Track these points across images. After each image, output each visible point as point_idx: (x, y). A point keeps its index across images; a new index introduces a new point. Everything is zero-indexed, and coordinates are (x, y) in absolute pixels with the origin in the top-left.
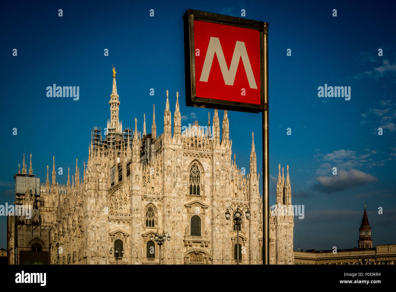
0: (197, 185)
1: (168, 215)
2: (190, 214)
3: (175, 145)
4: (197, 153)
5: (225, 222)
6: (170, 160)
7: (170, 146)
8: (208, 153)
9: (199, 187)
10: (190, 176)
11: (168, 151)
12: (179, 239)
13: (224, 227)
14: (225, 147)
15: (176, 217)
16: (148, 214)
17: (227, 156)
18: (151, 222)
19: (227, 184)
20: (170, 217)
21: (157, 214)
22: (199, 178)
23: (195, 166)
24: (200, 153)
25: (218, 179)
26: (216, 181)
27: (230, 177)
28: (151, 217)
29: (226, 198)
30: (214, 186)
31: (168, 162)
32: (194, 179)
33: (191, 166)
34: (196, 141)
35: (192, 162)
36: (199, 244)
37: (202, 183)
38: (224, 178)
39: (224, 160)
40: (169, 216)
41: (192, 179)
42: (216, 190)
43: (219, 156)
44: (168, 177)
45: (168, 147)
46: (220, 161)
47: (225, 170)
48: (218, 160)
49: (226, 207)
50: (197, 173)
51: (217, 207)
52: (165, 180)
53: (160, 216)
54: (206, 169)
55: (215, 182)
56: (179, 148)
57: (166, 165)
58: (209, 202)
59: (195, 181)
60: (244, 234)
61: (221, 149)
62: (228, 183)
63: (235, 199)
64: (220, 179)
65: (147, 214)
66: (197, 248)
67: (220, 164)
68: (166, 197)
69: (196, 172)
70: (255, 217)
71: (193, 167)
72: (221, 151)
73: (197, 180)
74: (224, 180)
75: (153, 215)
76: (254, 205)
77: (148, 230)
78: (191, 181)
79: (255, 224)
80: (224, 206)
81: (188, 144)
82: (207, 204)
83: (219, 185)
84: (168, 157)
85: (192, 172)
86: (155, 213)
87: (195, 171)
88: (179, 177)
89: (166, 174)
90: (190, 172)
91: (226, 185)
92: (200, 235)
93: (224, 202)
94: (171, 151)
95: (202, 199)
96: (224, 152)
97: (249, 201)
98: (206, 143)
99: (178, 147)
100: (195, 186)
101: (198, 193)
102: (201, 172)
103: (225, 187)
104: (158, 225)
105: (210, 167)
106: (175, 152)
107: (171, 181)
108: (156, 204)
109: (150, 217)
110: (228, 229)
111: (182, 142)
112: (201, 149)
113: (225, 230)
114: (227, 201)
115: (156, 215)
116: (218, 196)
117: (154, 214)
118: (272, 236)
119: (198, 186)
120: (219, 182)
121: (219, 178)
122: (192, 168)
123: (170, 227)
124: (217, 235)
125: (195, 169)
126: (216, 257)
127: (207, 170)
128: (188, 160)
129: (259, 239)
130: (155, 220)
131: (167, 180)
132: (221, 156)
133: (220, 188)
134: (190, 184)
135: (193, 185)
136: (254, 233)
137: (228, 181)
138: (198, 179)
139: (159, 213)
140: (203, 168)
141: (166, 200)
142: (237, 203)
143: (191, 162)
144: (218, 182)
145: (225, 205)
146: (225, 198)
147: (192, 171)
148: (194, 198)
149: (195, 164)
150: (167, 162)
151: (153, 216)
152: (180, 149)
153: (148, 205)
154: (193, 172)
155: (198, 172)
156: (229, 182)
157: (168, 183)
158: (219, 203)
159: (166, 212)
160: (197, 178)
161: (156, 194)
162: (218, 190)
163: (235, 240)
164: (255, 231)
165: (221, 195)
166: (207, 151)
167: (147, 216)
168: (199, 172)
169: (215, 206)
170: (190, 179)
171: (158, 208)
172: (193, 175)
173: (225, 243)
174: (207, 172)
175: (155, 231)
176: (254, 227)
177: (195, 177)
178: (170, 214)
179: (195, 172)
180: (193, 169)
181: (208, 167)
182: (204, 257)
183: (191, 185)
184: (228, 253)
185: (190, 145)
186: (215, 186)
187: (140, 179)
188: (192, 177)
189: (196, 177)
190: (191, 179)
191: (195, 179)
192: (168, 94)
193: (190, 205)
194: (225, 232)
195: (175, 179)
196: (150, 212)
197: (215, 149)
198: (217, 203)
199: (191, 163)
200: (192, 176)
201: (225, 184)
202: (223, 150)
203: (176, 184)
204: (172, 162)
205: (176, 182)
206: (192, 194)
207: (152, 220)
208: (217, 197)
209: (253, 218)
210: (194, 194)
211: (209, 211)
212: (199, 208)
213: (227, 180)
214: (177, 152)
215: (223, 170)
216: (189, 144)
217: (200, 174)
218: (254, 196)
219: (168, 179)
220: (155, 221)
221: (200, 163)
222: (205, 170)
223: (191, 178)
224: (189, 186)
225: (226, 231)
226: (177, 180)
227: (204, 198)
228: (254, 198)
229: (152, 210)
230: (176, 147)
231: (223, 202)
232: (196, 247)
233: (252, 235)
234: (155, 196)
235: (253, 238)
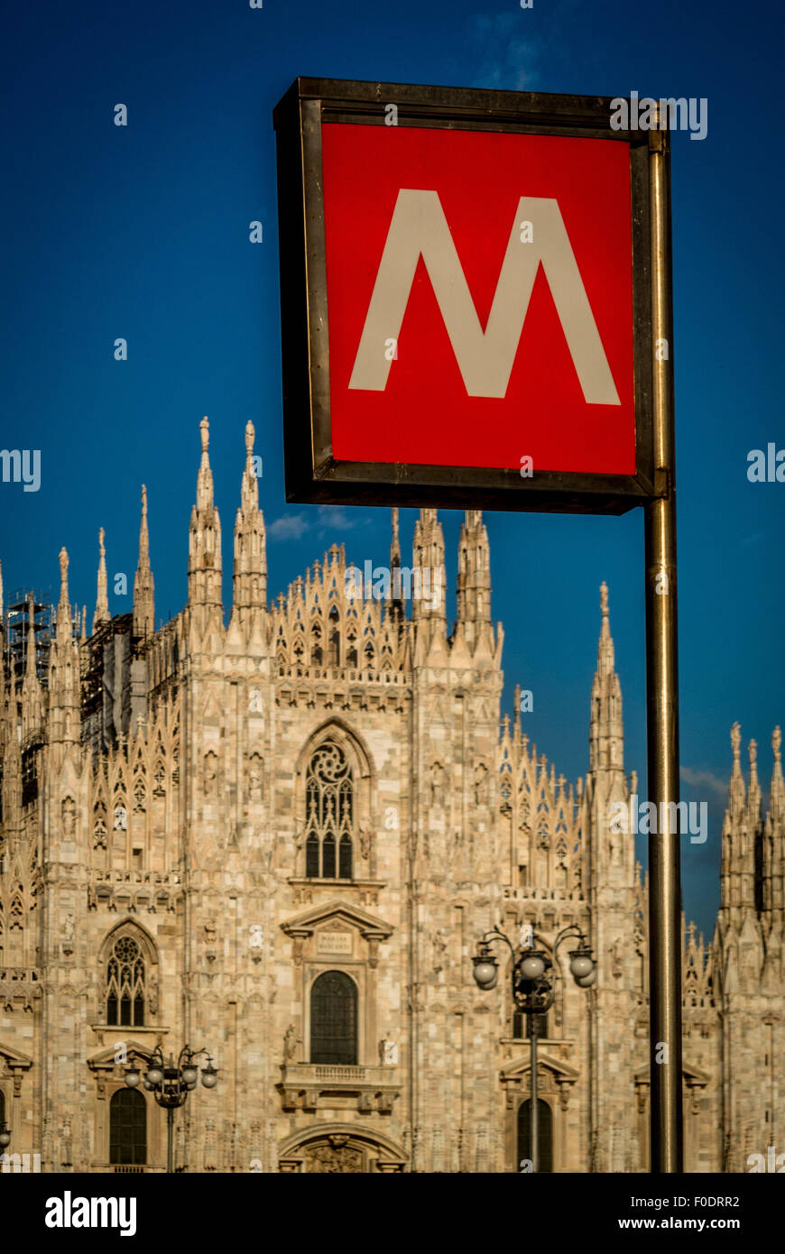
0: (338, 834)
1: (206, 971)
2: (307, 965)
3: (240, 657)
4: (339, 691)
5: (471, 1001)
6: (217, 725)
7: (217, 665)
8: (392, 689)
9: (350, 842)
10: (309, 795)
11: (205, 688)
12: (257, 1081)
13: (466, 1022)
14: (472, 656)
15: (241, 981)
16: (116, 968)
17: (482, 699)
18: (129, 1003)
19: (482, 827)
20: (218, 981)
21: (159, 970)
22: (350, 802)
23: (330, 750)
24: (351, 690)
25: (437, 805)
26: (426, 813)
27: (493, 794)
28: (129, 981)
29: (476, 888)
30: (421, 838)
31: (207, 736)
32: (325, 809)
33: (312, 747)
34: (335, 637)
35: (317, 731)
36: (352, 1102)
37: (365, 825)
38: (468, 798)
39: (466, 714)
40: (210, 977)
41: (317, 809)
42: (427, 853)
43: (442, 697)
44: (208, 802)
45: (207, 667)
46: (447, 720)
47: (472, 762)
48: (439, 719)
49: (475, 929)
50: (340, 781)
51: (433, 930)
52: (195, 816)
53: (170, 976)
54: (380, 759)
55: (426, 820)
56: (258, 670)
57: (199, 751)
58: (396, 910)
59: (330, 816)
60: (565, 1054)
61: (452, 666)
62: (484, 821)
63: (520, 893)
64: (447, 803)
65: (113, 970)
66: (337, 1120)
67: (448, 737)
68: (197, 891)
69: (337, 776)
70: (617, 975)
71: (320, 753)
72: (453, 674)
73: (342, 810)
74: (466, 808)
75: (140, 971)
76: (614, 917)
77: (119, 1043)
78: (313, 815)
79: (617, 1008)
80: (468, 929)
81: (299, 652)
82: (386, 920)
83: (443, 832)
84: (208, 713)
85: (315, 776)
86: (146, 962)
87: (329, 773)
88: (256, 802)
89: (199, 789)
90: (308, 774)
91: (476, 829)
92: (352, 1059)
93: (466, 910)
94: (220, 685)
95: (363, 898)
96: (467, 678)
97: (585, 903)
98: (382, 643)
99: (252, 667)
100: (329, 837)
101: (347, 872)
102: (357, 774)
103: (472, 841)
104: (160, 1017)
105: (398, 753)
106: (241, 688)
107: (222, 819)
108: (151, 923)
109: (126, 983)
110: (486, 1031)
111: (269, 643)
112: (357, 671)
113: (475, 1034)
114: (483, 903)
115: (151, 972)
116: (437, 881)
117: (143, 969)
118: (699, 1062)
119: (346, 838)
120: (443, 816)
121: (442, 801)
122: (317, 758)
123: (216, 1025)
124: (435, 1061)
125: (329, 764)
126: (432, 1161)
127: (388, 763)
128: (299, 722)
129: (636, 1077)
130: (148, 993)
131: (200, 814)
132: (453, 699)
133: (448, 845)
134: (308, 831)
135: (321, 834)
136: (614, 1048)
137: (488, 813)
138: (346, 805)
139: (164, 963)
140: (368, 757)
141: (199, 905)
142: (530, 909)
143: (311, 730)
144: (438, 818)
145: (471, 924)
146: (471, 888)
147: (317, 770)
148: (324, 892)
149: (329, 739)
150: (200, 734)
151: (140, 979)
152: (263, 677)
153: (116, 928)
154: (321, 774)
155: (345, 777)
156: (488, 817)
157: (209, 829)
158: (442, 915)
159: (199, 959)
160: (342, 802)
161: (153, 878)
162: (439, 855)
163: (518, 1081)
164: (617, 1041)
165: (450, 876)
166: (388, 680)
167: (113, 978)
168: (350, 776)
169: (426, 927)
170: (308, 808)
171: (161, 940)
172: (322, 791)
173: (470, 1098)
174: (387, 773)
175: (146, 1043)
176: (612, 1021)
177: (329, 797)
178: (217, 968)
179: (331, 777)
180: (323, 761)
181: (391, 751)
182: (371, 1161)
183: (313, 836)
184: (485, 1143)
185: (306, 657)
186: (426, 837)
187: (80, 815)
188: (317, 800)
189: (333, 800)
190: (313, 810)
191: (330, 805)
192: (205, 435)
193: (307, 924)
194: (471, 1045)
195: (240, 809)
196: (125, 961)
197: (425, 666)
198: (433, 913)
199: (312, 738)
200: (317, 795)
201: (471, 823)
202: (460, 673)
203: (244, 831)
204: (223, 734)
205: (245, 825)
206: (316, 875)
207: (133, 995)
208: (432, 887)
209: (606, 979)
210: (324, 877)
211: (397, 950)
212: (348, 936)
213: (482, 808)
214: (246, 691)
215: (459, 760)
216: (304, 649)
217: (354, 786)
218: (611, 878)
219: (208, 811)
220: (146, 999)
221: (353, 736)
222: (379, 766)
223: (313, 804)
224: (303, 841)
225: (478, 1040)
226: (246, 814)
227: (373, 890)
228: (612, 885)
229: (136, 952)
230: (244, 668)
231: (461, 907)
232: (336, 1116)
233: (601, 1058)
234: (150, 889)
235: (606, 1070)
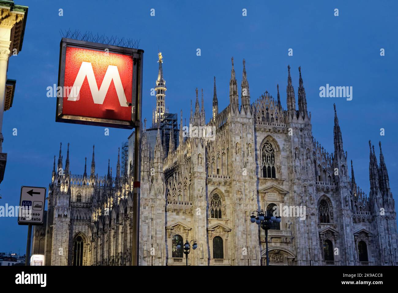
0: (271, 166)
1: (238, 203)
2: (265, 202)
3: (244, 118)
4: (270, 128)
5: (310, 212)
6: (239, 136)
7: (239, 120)
8: (283, 128)
9: (275, 168)
10: (263, 155)
11: (236, 125)
12: (254, 234)
13: (309, 218)
14: (304, 120)
15: (248, 206)
16: (213, 202)
17: (307, 131)
18: (217, 212)
19: (309, 165)
20: (242, 206)
21: (225, 203)
22: (274, 158)
23: (268, 144)
24: (273, 128)
25: (297, 159)
26: (295, 161)
27: (311, 156)
28: (217, 206)
29: (309, 181)
30: (294, 167)
31: (237, 138)
32: (267, 159)
33: (263, 143)
34: (268, 113)
35: (265, 139)
36: (279, 240)
37: (278, 164)
38: (305, 157)
39: (303, 135)
40: (240, 205)
41: (265, 159)
42: (296, 171)
43: (297, 130)
44: (237, 156)
45: (236, 120)
46: (298, 136)
47: (305, 148)
48: (296, 136)
49: (309, 192)
50: (271, 152)
51: (299, 192)
52: (234, 160)
53: (228, 204)
54: (281, 147)
55: (295, 162)
56: (249, 121)
57: (235, 142)
58: (288, 187)
59: (269, 161)
60: (335, 227)
61: (299, 122)
63: (320, 183)
64: (300, 158)
65: (212, 202)
66: (275, 246)
67: (299, 141)
68: (235, 180)
69: (270, 151)
70: (347, 206)
71: (266, 145)
72: (299, 125)
73: (272, 160)
74: (305, 160)
75: (220, 203)
76: (345, 190)
77: (214, 222)
78: (264, 161)
79: (348, 214)
80: (307, 192)
81: (259, 118)
82: (285, 189)
83: (299, 166)
84: (237, 132)
85: (264, 151)
86: (221, 200)
87: (268, 150)
88: (250, 157)
89: (235, 153)
90: (263, 150)
91: (308, 165)
92: (278, 228)
93: (307, 187)
94: (240, 125)
95: (279, 183)
96: (303, 126)
97: (336, 186)
98: (280, 116)
99: (247, 121)
100: (269, 167)
101: (274, 176)
102: (275, 150)
103: (307, 168)
104: (226, 216)
105: (286, 145)
106: (245, 126)
107: (241, 161)
108: (222, 189)
109: (216, 206)
110: (314, 221)
111: (251, 115)
112: (274, 123)
113: (311, 221)
114: (311, 185)
115: (223, 203)
116: (298, 179)
117: (221, 202)
118: (369, 230)
119: (273, 167)
120: (299, 162)
121: (298, 157)
122: (264, 146)
123: (242, 218)
124: (301, 229)
125: (268, 147)
126: (302, 258)
127: (283, 147)
128: (260, 136)
129: (354, 234)
130: (222, 209)
131: (236, 159)
132: (300, 131)
133: (301, 170)
134: (263, 165)
135: (267, 166)
136: (348, 225)
137: (310, 161)
138: (273, 159)
139: (226, 200)
140: (278, 146)
141: (236, 184)
142: (322, 187)
143: (263, 138)
144: (298, 162)
145: (308, 191)
146: (307, 181)
147: (265, 149)
148: (269, 182)
149: (268, 141)
150: (235, 138)
151: (220, 205)
152: (250, 123)
153: (213, 191)
154: (266, 150)
155: (272, 151)
156: (310, 162)
157: (238, 163)
158: (300, 188)
159: (237, 199)
160: (272, 158)
161: (223, 177)
162: (299, 172)
163: (323, 234)
164: (349, 224)
165: (302, 178)
166: (282, 126)
167: (213, 205)
168: (274, 151)
169: (297, 191)
170: (263, 159)
171: (226, 194)
172: (266, 154)
173: (311, 239)
174: (283, 150)
175: (223, 223)
176: (347, 218)
177: (268, 156)
178: (242, 202)
179: (269, 151)
180: (266, 147)
181: (284, 145)
182: (285, 257)
183: (265, 167)
184: (316, 252)
185: (261, 119)
186: (295, 167)
187: (203, 159)
188: (265, 157)
189: (270, 157)
190: (264, 160)
191: (269, 158)
193: (264, 190)
194: (310, 224)
195: (246, 158)
196: (216, 200)
197: (292, 122)
198: (298, 188)
199: (263, 140)
201: (307, 164)
202: (301, 124)
203: (247, 164)
204: (241, 138)
205: (248, 162)
206: (266, 177)
207: (218, 210)
208: (297, 181)
209: (344, 206)
210: (268, 177)
211: (289, 198)
212: (276, 194)
213: (309, 160)
214: (246, 127)
215: (302, 147)
216: (260, 117)
217: (275, 153)
218: (343, 179)
219: (237, 158)
220: (222, 211)
221: (274, 140)
222: (281, 148)
223: (264, 158)
224: (262, 168)
225: (312, 223)
226: (248, 160)
227: (282, 182)
228: (344, 181)
229: (219, 197)
230: (245, 121)
231: (306, 186)
232: (275, 244)
233: (345, 228)
234: (222, 180)
235: (346, 232)
